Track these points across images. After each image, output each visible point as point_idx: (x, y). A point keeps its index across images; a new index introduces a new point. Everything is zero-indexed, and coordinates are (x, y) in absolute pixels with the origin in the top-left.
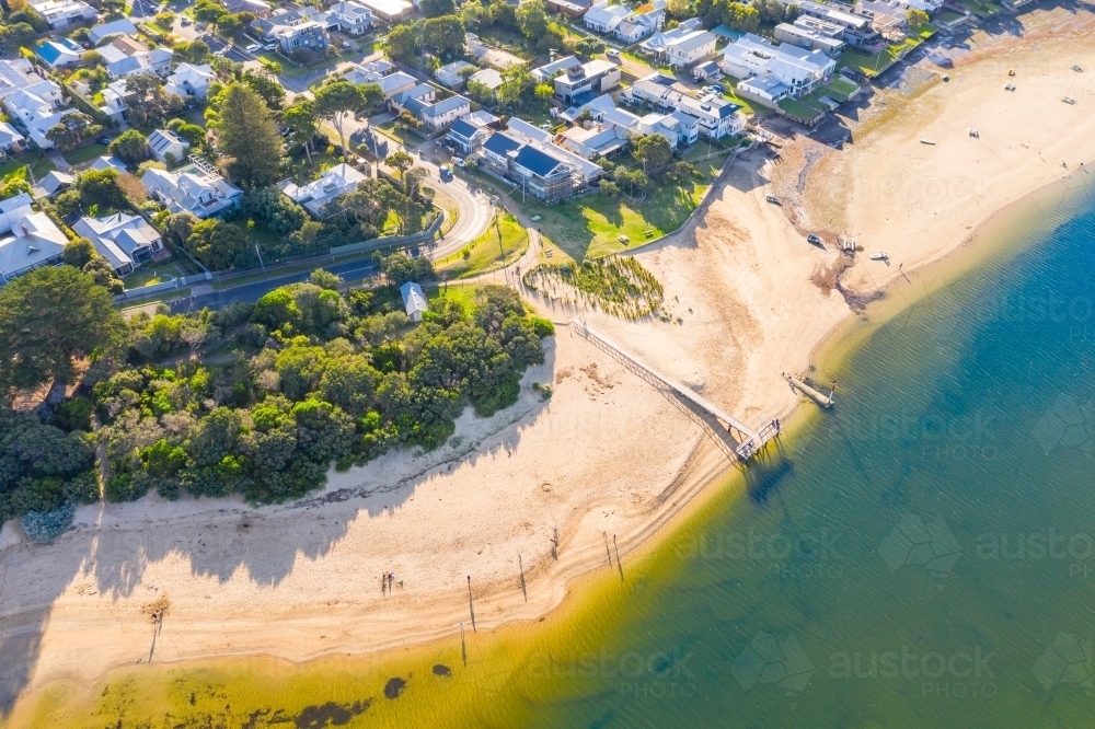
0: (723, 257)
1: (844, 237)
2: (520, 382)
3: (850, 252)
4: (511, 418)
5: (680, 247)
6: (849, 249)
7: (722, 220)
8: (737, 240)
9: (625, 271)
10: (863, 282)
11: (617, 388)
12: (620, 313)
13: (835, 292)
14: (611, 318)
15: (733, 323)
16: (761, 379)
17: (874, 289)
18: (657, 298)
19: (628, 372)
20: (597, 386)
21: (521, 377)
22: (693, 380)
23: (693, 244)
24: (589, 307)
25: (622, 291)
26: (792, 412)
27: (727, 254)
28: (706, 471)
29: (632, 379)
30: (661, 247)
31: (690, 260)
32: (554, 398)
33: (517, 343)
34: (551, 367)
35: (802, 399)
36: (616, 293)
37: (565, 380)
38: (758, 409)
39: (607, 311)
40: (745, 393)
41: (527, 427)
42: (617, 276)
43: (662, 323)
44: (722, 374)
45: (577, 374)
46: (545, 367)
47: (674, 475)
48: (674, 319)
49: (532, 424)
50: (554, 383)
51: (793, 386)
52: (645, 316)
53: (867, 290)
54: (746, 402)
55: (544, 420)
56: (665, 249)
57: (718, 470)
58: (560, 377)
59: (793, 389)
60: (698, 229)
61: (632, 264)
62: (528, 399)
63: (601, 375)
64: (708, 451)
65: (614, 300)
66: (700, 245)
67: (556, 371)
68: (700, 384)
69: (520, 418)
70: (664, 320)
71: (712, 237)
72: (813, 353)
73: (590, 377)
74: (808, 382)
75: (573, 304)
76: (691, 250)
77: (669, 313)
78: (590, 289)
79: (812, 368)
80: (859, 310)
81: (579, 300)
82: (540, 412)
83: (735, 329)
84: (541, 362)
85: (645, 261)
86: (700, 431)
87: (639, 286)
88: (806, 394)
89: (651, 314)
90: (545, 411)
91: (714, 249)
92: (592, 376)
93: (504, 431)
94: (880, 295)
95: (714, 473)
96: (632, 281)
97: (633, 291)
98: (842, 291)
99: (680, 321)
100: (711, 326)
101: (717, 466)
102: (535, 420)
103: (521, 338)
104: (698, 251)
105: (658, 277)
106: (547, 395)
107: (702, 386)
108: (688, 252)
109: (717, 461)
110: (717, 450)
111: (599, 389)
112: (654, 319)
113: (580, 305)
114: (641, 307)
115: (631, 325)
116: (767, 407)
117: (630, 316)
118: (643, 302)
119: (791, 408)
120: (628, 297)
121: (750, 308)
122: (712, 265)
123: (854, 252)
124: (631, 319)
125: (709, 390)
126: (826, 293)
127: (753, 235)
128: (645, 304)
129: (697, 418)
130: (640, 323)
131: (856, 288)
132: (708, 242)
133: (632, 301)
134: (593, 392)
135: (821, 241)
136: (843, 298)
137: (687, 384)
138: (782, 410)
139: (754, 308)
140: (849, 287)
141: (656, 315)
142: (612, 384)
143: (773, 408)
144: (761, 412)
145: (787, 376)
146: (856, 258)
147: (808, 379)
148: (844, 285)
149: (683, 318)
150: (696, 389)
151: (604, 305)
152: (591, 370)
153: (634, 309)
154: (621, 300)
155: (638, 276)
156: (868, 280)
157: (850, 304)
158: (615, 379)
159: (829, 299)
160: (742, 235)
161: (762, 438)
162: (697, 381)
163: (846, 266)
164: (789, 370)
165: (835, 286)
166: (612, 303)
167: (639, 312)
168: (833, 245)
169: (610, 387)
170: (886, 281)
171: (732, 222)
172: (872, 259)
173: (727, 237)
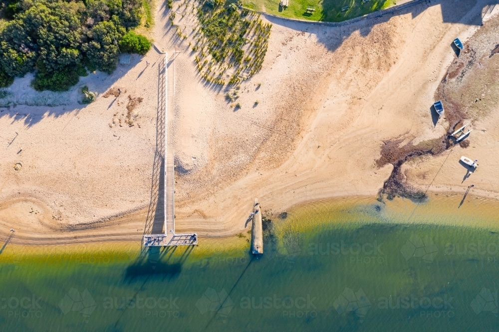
0: (343, 74)
1: (467, 123)
2: (82, 78)
3: (450, 140)
4: (49, 101)
5: (320, 41)
6: (454, 138)
7: (388, 37)
8: (375, 65)
9: (251, 34)
10: (423, 176)
11: (135, 129)
12: (204, 70)
13: (389, 168)
14: (193, 69)
15: (275, 136)
16: (235, 197)
17: (423, 188)
18: (245, 75)
19: (154, 122)
20: (124, 118)
21: (85, 74)
22: (186, 162)
23: (333, 45)
24: (190, 50)
25: (230, 51)
26: (226, 237)
27: (349, 72)
28: (119, 232)
29: (151, 129)
30: (304, 32)
31: (313, 57)
32: (89, 107)
34: (113, 81)
35: (245, 233)
36: (223, 50)
37: (111, 97)
38: (205, 217)
39: (197, 62)
40: (212, 199)
41: (53, 115)
42: (241, 36)
43: (223, 99)
44: (214, 172)
45: (124, 98)
47: (95, 219)
48: (235, 103)
49: (57, 116)
50: (101, 95)
51: (251, 219)
52: (218, 85)
53: (416, 185)
54: (203, 206)
55: (68, 118)
56: (307, 34)
57: (128, 237)
58: (111, 93)
59: (248, 221)
60: (357, 32)
61: (264, 32)
62: (74, 94)
63: (135, 112)
64: (136, 220)
65: (214, 56)
66: (339, 50)
67: (112, 87)
68: (187, 168)
69: (55, 105)
70: (228, 98)
71: (358, 48)
73: (128, 108)
74: (266, 224)
75: (182, 38)
76: (326, 50)
77: (238, 94)
78: (209, 34)
79: (284, 215)
80: (385, 196)
81: (190, 39)
82: (71, 110)
83: (269, 143)
84: (109, 73)
85: (278, 34)
86: (147, 202)
87: (245, 56)
88: (252, 232)
89: (224, 87)
90: (74, 112)
91: (345, 60)
92: (130, 108)
93: (38, 108)
94: (421, 197)
96: (245, 48)
97: (236, 58)
98: (396, 170)
99: (238, 107)
100: (254, 127)
101: (130, 234)
102: (62, 113)
104: (331, 55)
105: (268, 57)
106: (87, 101)
107: (187, 171)
108: (322, 49)
109: (135, 231)
110: (143, 224)
111: (123, 121)
112: (221, 93)
113: (186, 43)
114: (224, 76)
115: (200, 86)
116: (213, 220)
117: (209, 77)
118: (231, 72)
119: (229, 233)
120: (227, 60)
121: (303, 133)
122: (325, 74)
123: (456, 143)
124: (206, 81)
125: (188, 177)
126: (380, 163)
127: (394, 69)
128: (230, 75)
129: (156, 190)
130: (208, 88)
131: (411, 176)
132: (350, 51)
133: (225, 65)
134: (117, 120)
135: (442, 115)
136: (387, 178)
137: (176, 161)
138: (219, 231)
139: (306, 136)
140: (406, 171)
141: (227, 90)
142: (135, 123)
143: (215, 224)
144: (202, 220)
145: (257, 208)
146: (448, 151)
147: (269, 221)
148: (405, 166)
149: (242, 107)
150: (180, 170)
151: (202, 55)
152: (134, 102)
153: (217, 74)
154: (219, 59)
155: (256, 46)
156: (430, 176)
157: (385, 187)
158: (140, 122)
159: (375, 170)
160: (385, 63)
161: (172, 240)
162: (187, 165)
163: (430, 152)
164: (265, 204)
165: (396, 162)
166: (210, 57)
167: (218, 79)
168: (447, 124)
169: (131, 125)
170: (444, 189)
171: (392, 45)
172: (461, 162)
173: (371, 57)
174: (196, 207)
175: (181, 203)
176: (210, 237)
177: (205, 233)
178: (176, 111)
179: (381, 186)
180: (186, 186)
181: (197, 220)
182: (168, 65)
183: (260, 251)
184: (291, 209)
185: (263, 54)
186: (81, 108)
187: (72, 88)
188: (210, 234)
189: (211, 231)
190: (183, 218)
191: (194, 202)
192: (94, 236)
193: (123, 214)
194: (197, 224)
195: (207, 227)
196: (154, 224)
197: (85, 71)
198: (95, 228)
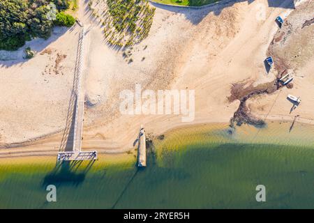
0: (203, 39)
1: (290, 72)
2: (27, 42)
3: (279, 83)
5: (187, 18)
6: (282, 82)
7: (232, 16)
8: (224, 34)
9: (142, 14)
10: (262, 108)
11: (60, 75)
12: (110, 36)
13: (237, 103)
14: (102, 36)
15: (156, 80)
16: (127, 123)
17: (263, 118)
18: (137, 40)
19: (73, 71)
20: (53, 68)
22: (93, 99)
23: (196, 21)
24: (101, 24)
25: (127, 25)
26: (119, 153)
27: (208, 38)
28: (42, 149)
29: (70, 76)
31: (183, 28)
32: (30, 61)
33: (35, 21)
34: (49, 44)
35: (133, 151)
36: (123, 24)
37: (46, 55)
38: (104, 138)
40: (110, 125)
41: (5, 66)
42: (135, 15)
43: (121, 55)
44: (112, 105)
45: (54, 56)
46: (45, 42)
47: (25, 139)
48: (129, 58)
49: (7, 67)
50: (39, 53)
52: (118, 46)
53: (257, 115)
54: (103, 130)
55: (14, 68)
56: (179, 14)
57: (47, 153)
58: (46, 52)
59: (137, 140)
60: (212, 13)
61: (150, 13)
62: (20, 53)
63: (61, 64)
64: (55, 140)
65: (117, 28)
66: (200, 23)
67: (47, 48)
68: (93, 103)
69: (7, 60)
70: (124, 55)
71: (213, 23)
72: (173, 130)
73: (56, 61)
74: (149, 144)
75: (96, 17)
76: (191, 24)
77: (131, 52)
78: (114, 14)
79: (162, 137)
80: (235, 123)
82: (17, 63)
83: (152, 85)
84: (46, 39)
86: (64, 127)
87: (137, 28)
88: (138, 150)
89: (122, 48)
90: (20, 64)
94: (261, 124)
95: (45, 153)
96: (137, 23)
97: (131, 29)
98: (242, 105)
99: (131, 61)
100: (142, 74)
101: (49, 151)
102: (11, 65)
103: (38, 21)
104: (195, 27)
105: (153, 28)
106: (29, 57)
107: (93, 105)
108: (189, 23)
109: (51, 148)
110: (59, 143)
111: (52, 70)
112: (120, 52)
113: (98, 20)
114: (123, 40)
115: (106, 47)
116: (110, 141)
117: (112, 42)
118: (127, 38)
119: (121, 150)
120: (125, 30)
121: (176, 79)
122: (191, 39)
123: (283, 85)
124: (110, 44)
125: (94, 109)
126: (231, 99)
127: (238, 35)
128: (127, 39)
129: (70, 119)
130: (111, 49)
131: (253, 109)
132: (208, 25)
133: (124, 34)
134: (48, 70)
135: (273, 66)
136: (236, 110)
137: (86, 98)
138: (114, 149)
139: (178, 80)
140: (249, 105)
141: (124, 50)
142: (60, 72)
143: (111, 143)
144: (102, 140)
145: (142, 131)
146: (279, 90)
147: (151, 141)
148: (248, 102)
149: (134, 60)
150: (88, 104)
151: (109, 27)
152: (61, 58)
153: (118, 39)
154: (120, 30)
155: (144, 21)
156: (267, 109)
157: (235, 116)
158: (64, 71)
159: (227, 104)
160: (231, 32)
161: (79, 156)
162: (93, 100)
163: (266, 91)
164: (148, 129)
165: (242, 99)
166: (114, 28)
167: (119, 42)
168: (276, 72)
169: (57, 73)
170: (277, 118)
171: (236, 20)
172: (288, 98)
173: (221, 28)
174: (98, 131)
175: (87, 128)
176: (107, 153)
177: (103, 151)
178: (89, 64)
179: (232, 116)
180: (92, 115)
181: (99, 140)
182: (85, 34)
183: (144, 164)
184: (167, 132)
185: (150, 26)
186: (24, 62)
187: (20, 48)
188: (107, 151)
189: (108, 149)
190: (88, 139)
191: (96, 127)
192: (23, 152)
193: (45, 136)
194: (98, 143)
195: (105, 146)
196: (67, 143)
197: (30, 38)
198: (24, 146)
